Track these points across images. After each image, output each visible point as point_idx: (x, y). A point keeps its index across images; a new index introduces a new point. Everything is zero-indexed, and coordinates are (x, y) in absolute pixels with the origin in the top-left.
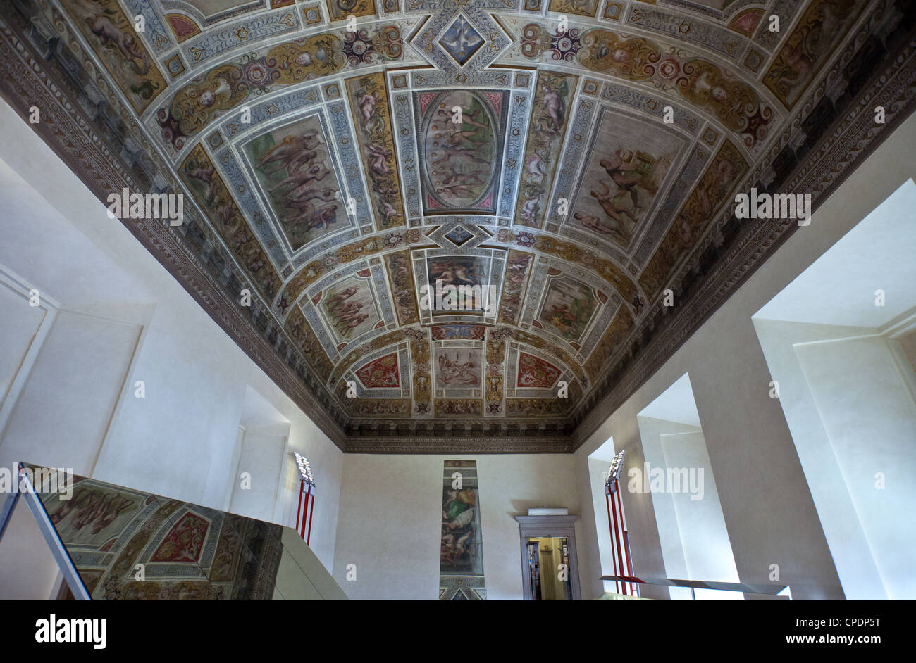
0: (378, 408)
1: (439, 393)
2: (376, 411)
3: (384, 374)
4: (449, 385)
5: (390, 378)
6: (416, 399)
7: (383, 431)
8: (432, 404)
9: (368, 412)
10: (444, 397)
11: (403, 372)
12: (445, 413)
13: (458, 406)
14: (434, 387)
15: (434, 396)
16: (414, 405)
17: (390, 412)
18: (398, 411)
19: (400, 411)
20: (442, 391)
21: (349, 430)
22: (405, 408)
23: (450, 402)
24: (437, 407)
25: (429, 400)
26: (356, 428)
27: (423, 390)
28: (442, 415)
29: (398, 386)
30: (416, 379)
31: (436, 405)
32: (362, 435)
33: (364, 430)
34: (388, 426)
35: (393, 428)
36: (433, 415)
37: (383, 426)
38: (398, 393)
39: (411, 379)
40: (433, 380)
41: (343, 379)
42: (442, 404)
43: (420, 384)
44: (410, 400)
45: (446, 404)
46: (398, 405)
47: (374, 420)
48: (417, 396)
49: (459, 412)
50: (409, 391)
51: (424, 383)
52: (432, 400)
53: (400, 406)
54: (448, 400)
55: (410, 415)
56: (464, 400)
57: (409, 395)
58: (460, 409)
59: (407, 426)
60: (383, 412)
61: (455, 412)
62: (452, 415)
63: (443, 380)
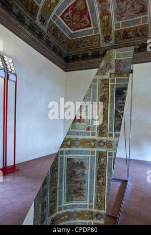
0: (81, 44)
1: (117, 25)
2: (80, 46)
3: (81, 19)
4: (124, 18)
5: (85, 21)
6: (103, 33)
7: (85, 57)
8: (113, 35)
9: (76, 47)
10: (121, 28)
11: (92, 14)
12: (122, 39)
13: (131, 33)
14: (114, 22)
15: (114, 29)
16: (102, 38)
17: (88, 45)
18: (92, 44)
19: (94, 43)
20: (119, 24)
21: (67, 59)
22: (96, 41)
23: (125, 32)
24: (116, 36)
25: (111, 32)
26: (71, 58)
27: (106, 25)
28: (119, 41)
29: (91, 26)
30: (101, 17)
31: (115, 35)
32: (74, 61)
33: (75, 58)
34: (88, 54)
35: (90, 54)
36: (114, 42)
37: (84, 54)
38: (91, 31)
39: (98, 19)
40: (113, 16)
41: (51, 21)
42: (119, 34)
43: (104, 22)
44: (99, 35)
45: (122, 33)
46: (92, 39)
47: (79, 52)
48: (103, 31)
49: (131, 37)
50: (97, 29)
51: (107, 20)
52: (113, 32)
53: (93, 40)
54: (123, 30)
55: (100, 45)
56: (134, 28)
57: (98, 32)
58: (131, 35)
59: (98, 52)
60: (84, 46)
61: (128, 38)
62: (127, 40)
63: (120, 14)
